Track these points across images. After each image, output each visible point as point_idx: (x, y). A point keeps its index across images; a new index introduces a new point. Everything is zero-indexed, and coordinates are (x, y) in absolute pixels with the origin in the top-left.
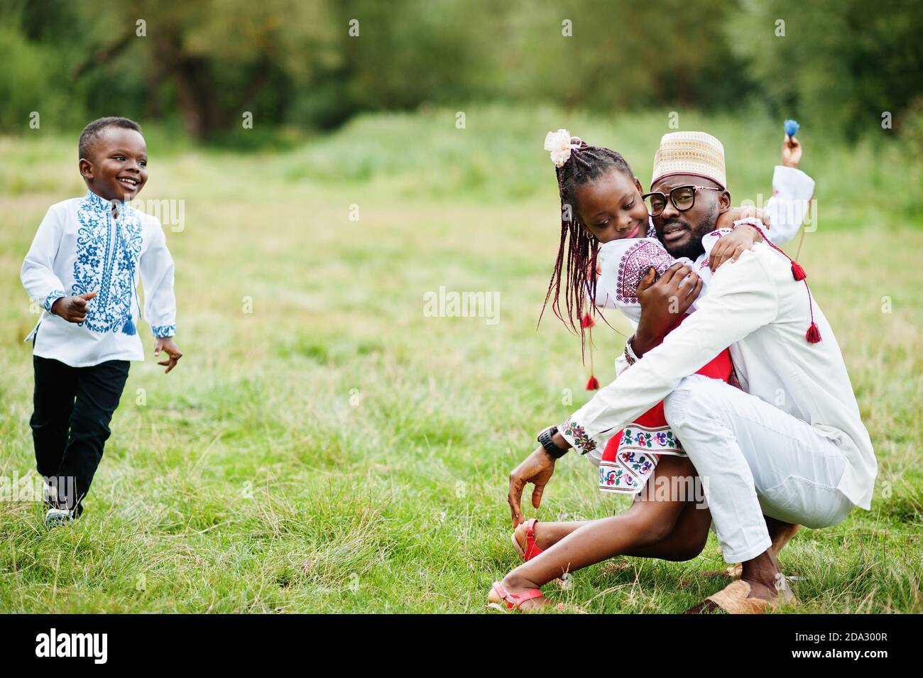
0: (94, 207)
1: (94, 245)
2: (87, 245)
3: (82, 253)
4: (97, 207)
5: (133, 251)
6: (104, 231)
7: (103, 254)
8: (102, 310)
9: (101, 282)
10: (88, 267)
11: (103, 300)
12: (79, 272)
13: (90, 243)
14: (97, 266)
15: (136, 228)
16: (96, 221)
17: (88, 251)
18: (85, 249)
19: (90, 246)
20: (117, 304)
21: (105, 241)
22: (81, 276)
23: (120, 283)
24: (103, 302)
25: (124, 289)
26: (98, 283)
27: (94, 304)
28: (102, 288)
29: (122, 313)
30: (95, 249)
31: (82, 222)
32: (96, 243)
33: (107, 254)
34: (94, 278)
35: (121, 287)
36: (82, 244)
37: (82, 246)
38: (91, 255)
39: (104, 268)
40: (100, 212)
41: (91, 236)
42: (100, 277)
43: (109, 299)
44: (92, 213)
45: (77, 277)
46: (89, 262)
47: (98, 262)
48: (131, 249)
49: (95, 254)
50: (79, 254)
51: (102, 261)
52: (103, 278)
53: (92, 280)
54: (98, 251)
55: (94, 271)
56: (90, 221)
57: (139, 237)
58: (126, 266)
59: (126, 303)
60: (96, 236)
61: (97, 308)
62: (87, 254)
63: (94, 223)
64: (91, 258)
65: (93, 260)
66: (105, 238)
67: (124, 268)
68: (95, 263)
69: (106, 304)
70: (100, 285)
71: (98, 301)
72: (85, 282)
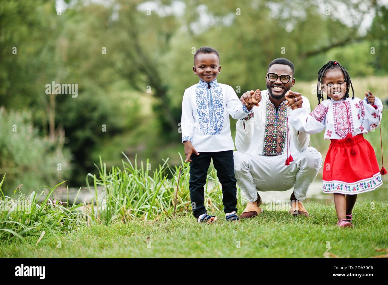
0: (202, 86)
1: (203, 101)
2: (200, 102)
3: (199, 105)
4: (203, 86)
5: (219, 100)
6: (206, 95)
7: (207, 103)
8: (212, 125)
9: (209, 115)
10: (202, 110)
11: (212, 121)
12: (200, 113)
13: (201, 100)
14: (206, 109)
15: (219, 91)
16: (202, 92)
17: (201, 104)
18: (200, 104)
19: (201, 102)
20: (218, 122)
21: (207, 98)
22: (201, 114)
23: (217, 113)
24: (212, 122)
25: (220, 116)
26: (208, 115)
27: (208, 124)
28: (210, 116)
29: (220, 126)
30: (204, 102)
31: (197, 93)
32: (203, 100)
33: (209, 103)
34: (206, 114)
35: (218, 115)
36: (198, 102)
37: (198, 103)
38: (202, 105)
39: (209, 109)
40: (204, 88)
41: (201, 98)
42: (208, 112)
43: (214, 121)
44: (201, 89)
45: (200, 115)
46: (203, 108)
47: (206, 107)
48: (218, 99)
49: (204, 104)
50: (198, 106)
51: (207, 106)
52: (209, 113)
53: (205, 115)
54: (205, 103)
55: (205, 111)
56: (200, 92)
57: (221, 94)
58: (218, 106)
59: (221, 122)
60: (203, 97)
61: (210, 125)
62: (201, 105)
63: (201, 93)
64: (203, 106)
65: (204, 107)
66: (207, 97)
67: (217, 107)
68: (205, 108)
69: (213, 123)
70: (209, 116)
71: (210, 122)
72: (203, 116)
